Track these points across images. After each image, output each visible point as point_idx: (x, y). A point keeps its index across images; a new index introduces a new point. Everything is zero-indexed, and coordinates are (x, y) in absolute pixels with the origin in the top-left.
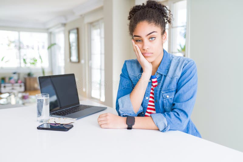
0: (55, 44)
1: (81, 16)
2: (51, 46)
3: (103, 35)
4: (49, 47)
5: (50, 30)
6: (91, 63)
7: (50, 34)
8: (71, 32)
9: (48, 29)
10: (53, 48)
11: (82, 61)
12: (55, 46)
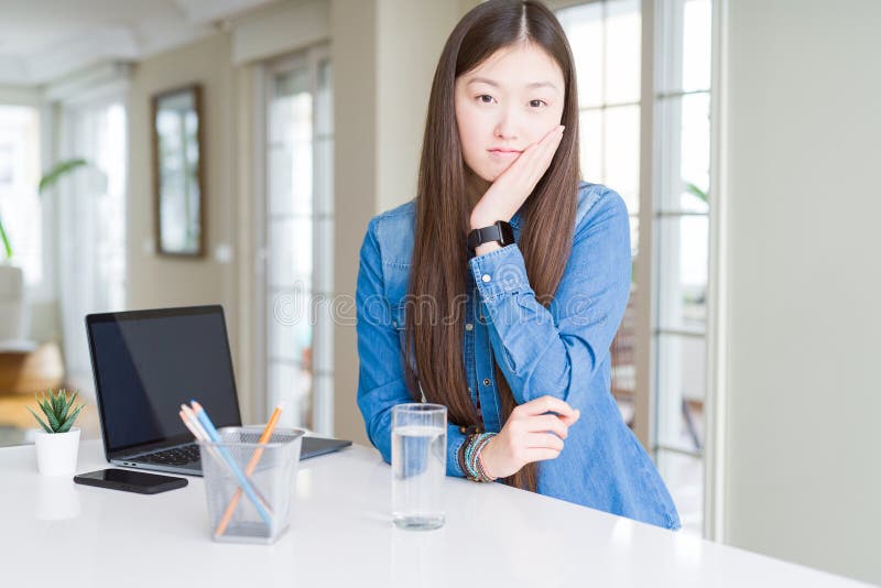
0: (79, 163)
1: (218, 24)
2: (58, 171)
3: (327, 126)
4: (48, 181)
5: (54, 94)
6: (265, 262)
7: (56, 108)
8: (165, 103)
9: (41, 88)
10: (64, 182)
11: (223, 253)
12: (81, 175)
